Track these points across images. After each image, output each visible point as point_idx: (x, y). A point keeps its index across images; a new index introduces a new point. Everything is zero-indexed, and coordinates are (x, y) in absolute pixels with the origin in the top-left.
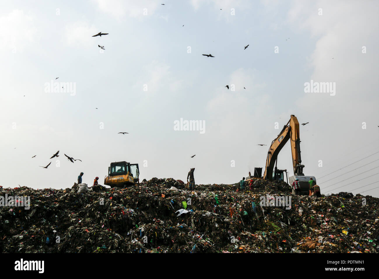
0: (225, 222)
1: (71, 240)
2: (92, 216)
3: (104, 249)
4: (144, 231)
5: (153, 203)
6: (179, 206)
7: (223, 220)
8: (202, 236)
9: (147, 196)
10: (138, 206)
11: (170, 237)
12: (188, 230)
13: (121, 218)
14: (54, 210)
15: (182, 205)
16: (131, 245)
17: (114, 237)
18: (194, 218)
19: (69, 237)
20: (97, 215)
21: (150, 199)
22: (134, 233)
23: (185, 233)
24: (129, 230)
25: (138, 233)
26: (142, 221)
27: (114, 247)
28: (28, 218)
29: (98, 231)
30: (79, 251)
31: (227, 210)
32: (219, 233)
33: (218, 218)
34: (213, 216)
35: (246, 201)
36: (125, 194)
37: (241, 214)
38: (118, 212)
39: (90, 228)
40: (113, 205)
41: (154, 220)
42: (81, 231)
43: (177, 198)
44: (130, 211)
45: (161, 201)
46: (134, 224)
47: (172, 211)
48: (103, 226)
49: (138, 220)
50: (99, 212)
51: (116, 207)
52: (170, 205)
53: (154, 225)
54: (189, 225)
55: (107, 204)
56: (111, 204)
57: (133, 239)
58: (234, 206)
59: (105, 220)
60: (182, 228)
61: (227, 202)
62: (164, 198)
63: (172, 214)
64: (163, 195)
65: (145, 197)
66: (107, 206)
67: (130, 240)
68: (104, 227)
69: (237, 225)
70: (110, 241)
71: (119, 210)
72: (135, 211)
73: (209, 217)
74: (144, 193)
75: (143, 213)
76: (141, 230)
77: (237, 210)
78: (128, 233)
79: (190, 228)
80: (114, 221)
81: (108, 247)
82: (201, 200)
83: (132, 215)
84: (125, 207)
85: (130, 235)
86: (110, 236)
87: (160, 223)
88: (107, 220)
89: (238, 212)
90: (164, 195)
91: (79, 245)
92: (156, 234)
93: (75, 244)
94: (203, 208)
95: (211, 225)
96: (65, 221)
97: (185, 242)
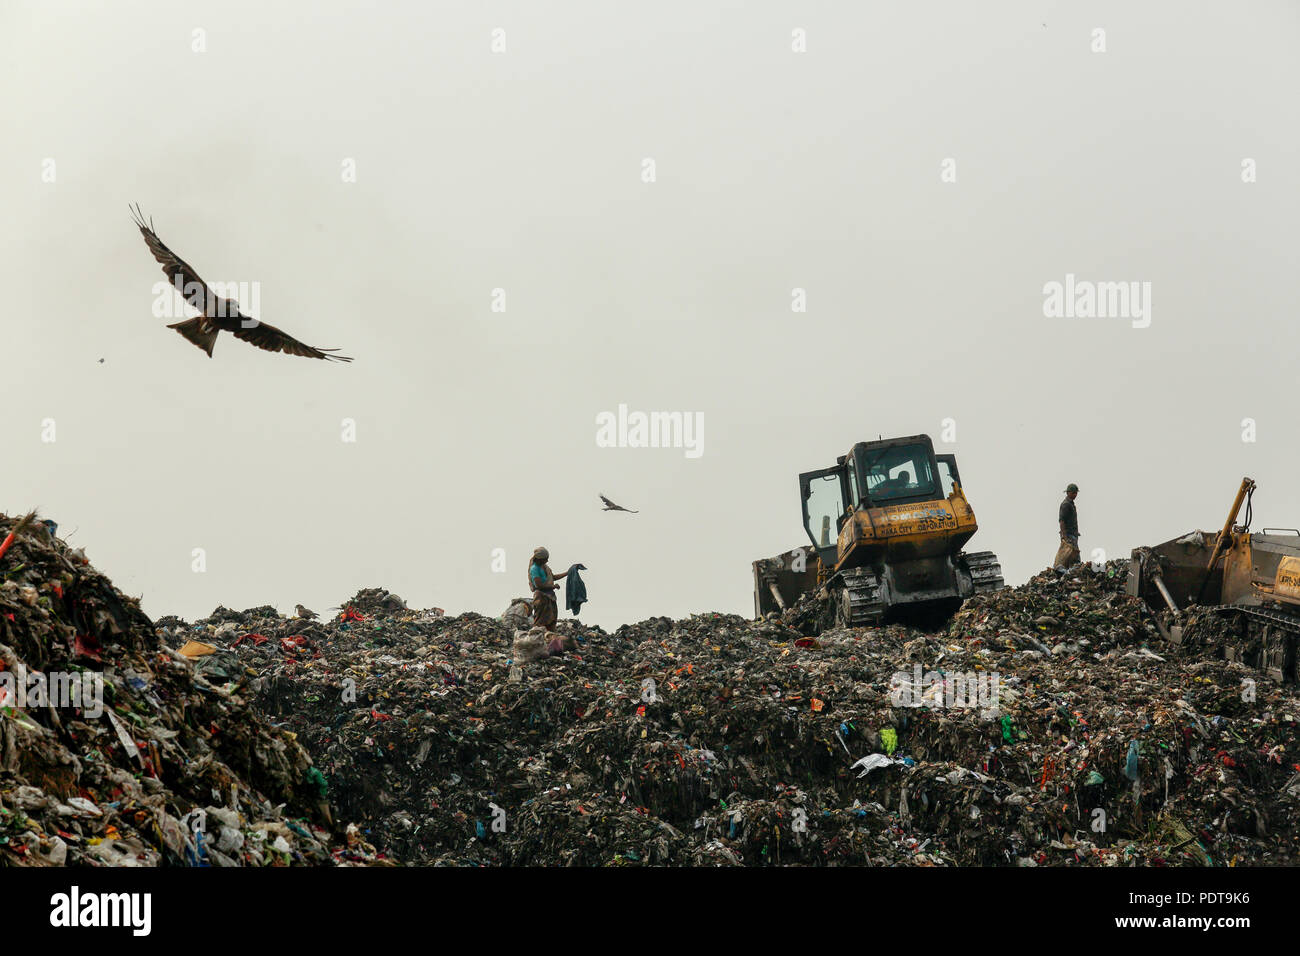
0: (1007, 804)
1: (541, 833)
2: (589, 768)
3: (632, 860)
4: (741, 822)
5: (778, 730)
6: (870, 744)
7: (1002, 797)
8: (925, 844)
9: (758, 708)
10: (727, 741)
11: (819, 841)
12: (882, 822)
13: (675, 778)
14: (477, 743)
15: (879, 740)
16: (704, 856)
17: (656, 831)
18: (911, 785)
19: (536, 825)
20: (603, 766)
21: (770, 717)
22: (713, 823)
23: (868, 832)
24: (699, 814)
25: (726, 825)
26: (739, 789)
27: (659, 858)
28: (415, 766)
29: (612, 814)
30: (567, 861)
31: (1033, 766)
32: (976, 839)
33: (984, 791)
34: (968, 784)
35: (1109, 737)
36: (686, 694)
37: (1078, 782)
38: (665, 758)
39: (588, 803)
40: (652, 737)
41: (777, 788)
42: (566, 812)
43: (864, 715)
44: (702, 757)
45: (806, 724)
46: (714, 796)
47: (840, 759)
48: (623, 799)
49: (729, 785)
50: (608, 758)
51: (658, 743)
52: (836, 740)
53: (773, 804)
54: (893, 807)
55: (632, 732)
56: (644, 733)
57: (711, 839)
58: (1065, 751)
59: (627, 781)
60: (862, 817)
61: (1048, 732)
62: (818, 712)
63: (840, 768)
64: (816, 701)
65: (752, 711)
66: (631, 738)
67: (701, 843)
68: (625, 802)
69: (1048, 815)
70: (647, 842)
71: (668, 754)
72: (720, 757)
73: (956, 786)
74: (750, 694)
75: (746, 764)
76: (732, 816)
77: (1068, 763)
78: (697, 822)
79: (890, 818)
80: (656, 786)
81: (643, 856)
82: (946, 725)
83: (709, 770)
84: (688, 742)
85: (702, 828)
86: (645, 828)
87: (794, 799)
88: (633, 783)
89: (1071, 772)
90: (822, 704)
91: (567, 847)
92: (778, 833)
93: (555, 844)
94: (948, 754)
95: (957, 814)
96: (513, 778)
97: (864, 856)
